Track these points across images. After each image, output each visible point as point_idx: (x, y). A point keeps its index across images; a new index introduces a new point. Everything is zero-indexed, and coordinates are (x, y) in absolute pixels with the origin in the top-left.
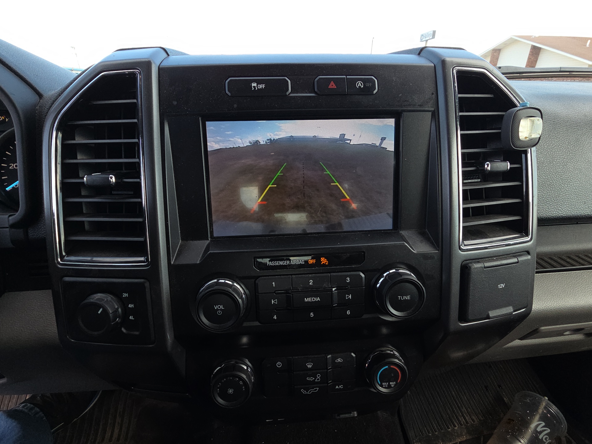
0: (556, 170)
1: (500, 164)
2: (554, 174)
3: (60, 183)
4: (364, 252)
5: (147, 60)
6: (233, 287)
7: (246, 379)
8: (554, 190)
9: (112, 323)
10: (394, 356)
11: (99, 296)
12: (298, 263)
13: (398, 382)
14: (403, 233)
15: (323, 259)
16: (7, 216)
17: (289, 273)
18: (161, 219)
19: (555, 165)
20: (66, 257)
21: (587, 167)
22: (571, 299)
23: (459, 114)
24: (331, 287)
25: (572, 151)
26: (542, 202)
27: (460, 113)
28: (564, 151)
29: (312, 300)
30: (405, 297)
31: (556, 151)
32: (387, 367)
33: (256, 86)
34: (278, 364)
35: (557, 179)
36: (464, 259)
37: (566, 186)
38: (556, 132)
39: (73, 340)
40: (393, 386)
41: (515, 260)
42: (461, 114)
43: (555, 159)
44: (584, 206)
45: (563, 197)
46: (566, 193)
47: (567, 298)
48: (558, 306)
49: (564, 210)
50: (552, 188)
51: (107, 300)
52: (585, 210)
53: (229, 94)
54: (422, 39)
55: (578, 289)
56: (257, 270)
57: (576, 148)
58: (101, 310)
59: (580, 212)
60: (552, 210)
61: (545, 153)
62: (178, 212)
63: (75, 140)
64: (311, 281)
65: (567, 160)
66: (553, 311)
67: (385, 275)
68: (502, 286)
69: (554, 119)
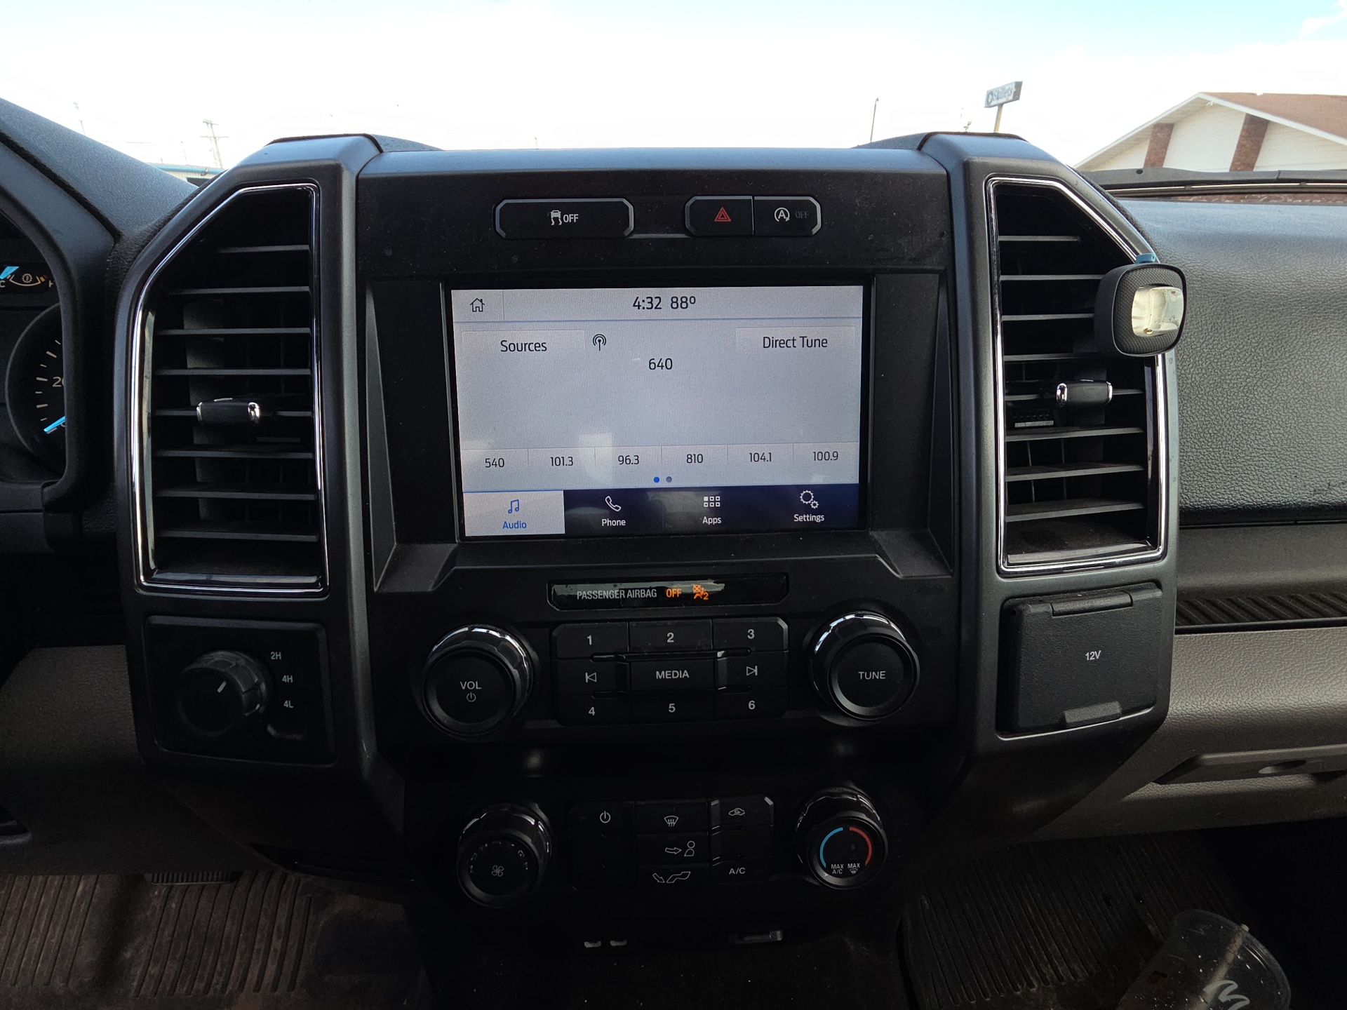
0: (1230, 402)
1: (1091, 387)
2: (1224, 410)
3: (148, 418)
4: (787, 575)
5: (332, 163)
6: (503, 643)
7: (532, 845)
8: (1224, 446)
9: (247, 714)
10: (858, 806)
11: (219, 655)
12: (643, 595)
13: (867, 863)
14: (874, 534)
15: (697, 589)
16: (40, 487)
17: (623, 617)
18: (353, 497)
19: (1226, 392)
20: (157, 574)
21: (1301, 396)
22: (1268, 691)
23: (998, 277)
24: (714, 649)
25: (1267, 361)
26: (1197, 473)
27: (1001, 276)
28: (1248, 360)
29: (671, 676)
30: (874, 673)
31: (1230, 360)
32: (841, 829)
33: (560, 217)
34: (604, 815)
35: (1231, 423)
36: (1008, 593)
37: (1253, 438)
38: (1230, 318)
39: (166, 751)
40: (854, 872)
41: (1125, 599)
42: (1003, 278)
43: (1227, 377)
44: (1294, 483)
45: (1245, 463)
46: (1253, 455)
47: (1259, 691)
48: (1237, 706)
49: (1247, 491)
50: (1220, 443)
51: (237, 665)
52: (1296, 492)
53: (503, 234)
54: (990, 100)
55: (1285, 670)
56: (555, 607)
57: (1276, 355)
58: (223, 685)
59: (1285, 496)
60: (1219, 490)
61: (1204, 364)
62: (392, 482)
63: (183, 328)
64: (671, 636)
65: (1255, 382)
66: (1225, 719)
67: (833, 624)
68: (1095, 657)
69: (1226, 291)
